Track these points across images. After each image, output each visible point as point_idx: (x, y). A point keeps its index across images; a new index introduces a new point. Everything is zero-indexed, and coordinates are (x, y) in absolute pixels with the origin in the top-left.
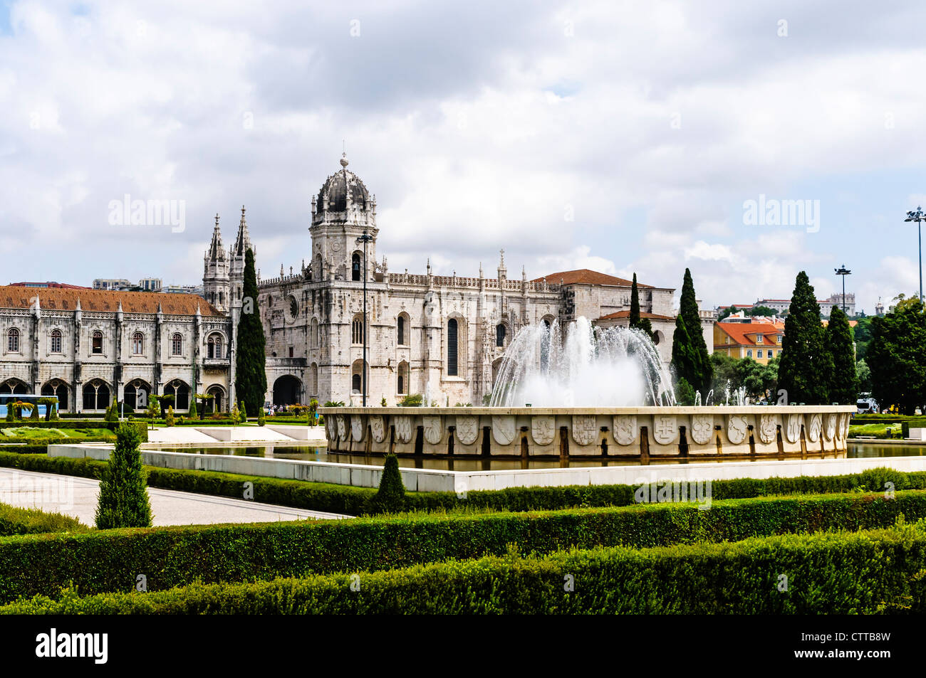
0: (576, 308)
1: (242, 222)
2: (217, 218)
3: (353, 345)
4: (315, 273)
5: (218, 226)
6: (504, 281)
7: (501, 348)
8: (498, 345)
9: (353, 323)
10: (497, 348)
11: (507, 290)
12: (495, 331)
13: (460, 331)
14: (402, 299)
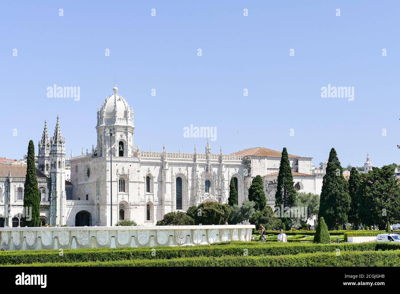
0: (252, 170)
1: (57, 125)
2: (45, 122)
3: (119, 193)
4: (98, 153)
5: (46, 127)
6: (209, 155)
7: (207, 193)
8: (206, 192)
9: (120, 180)
10: (206, 193)
11: (211, 160)
12: (204, 184)
13: (183, 184)
14: (149, 166)
